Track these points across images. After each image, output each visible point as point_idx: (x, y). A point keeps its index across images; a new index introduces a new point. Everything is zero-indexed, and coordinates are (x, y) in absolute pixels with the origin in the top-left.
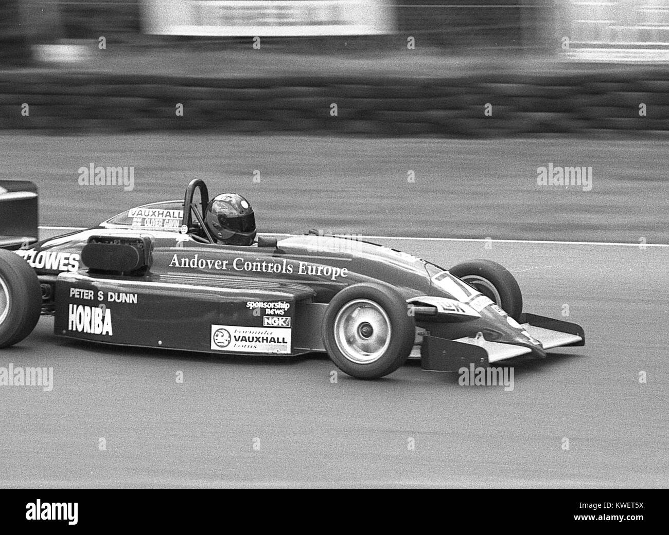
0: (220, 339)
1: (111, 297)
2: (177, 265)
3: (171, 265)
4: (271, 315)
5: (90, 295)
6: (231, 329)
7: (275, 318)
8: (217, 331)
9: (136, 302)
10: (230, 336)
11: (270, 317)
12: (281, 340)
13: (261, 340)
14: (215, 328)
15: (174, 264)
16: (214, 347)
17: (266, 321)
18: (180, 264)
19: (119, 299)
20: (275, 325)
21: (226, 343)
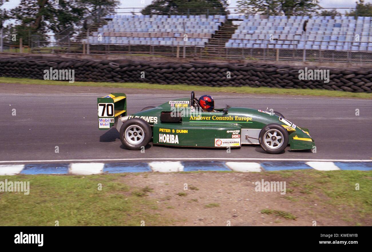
0: (218, 143)
1: (178, 131)
2: (193, 119)
3: (190, 119)
4: (234, 134)
5: (169, 131)
6: (222, 140)
7: (236, 135)
8: (217, 140)
9: (187, 133)
10: (221, 142)
11: (234, 135)
12: (237, 142)
13: (231, 142)
14: (216, 140)
15: (191, 119)
16: (216, 146)
17: (233, 136)
18: (194, 118)
19: (181, 132)
20: (236, 137)
21: (220, 144)
